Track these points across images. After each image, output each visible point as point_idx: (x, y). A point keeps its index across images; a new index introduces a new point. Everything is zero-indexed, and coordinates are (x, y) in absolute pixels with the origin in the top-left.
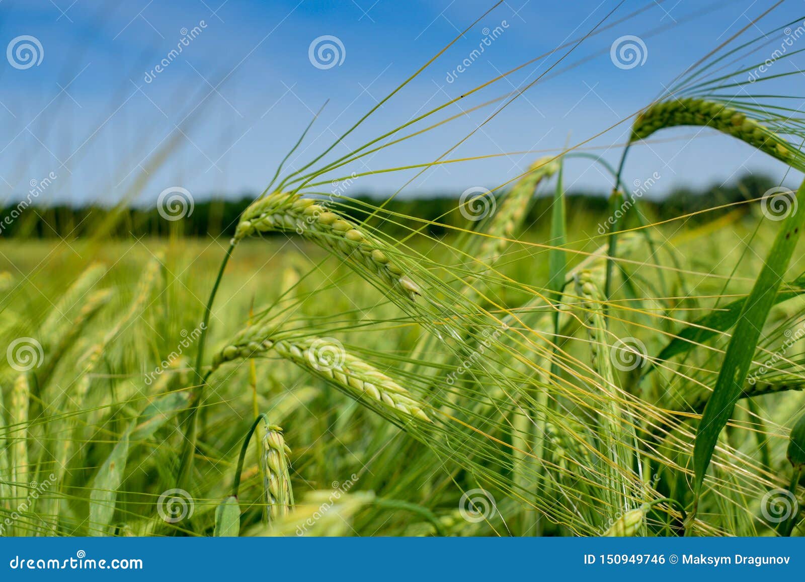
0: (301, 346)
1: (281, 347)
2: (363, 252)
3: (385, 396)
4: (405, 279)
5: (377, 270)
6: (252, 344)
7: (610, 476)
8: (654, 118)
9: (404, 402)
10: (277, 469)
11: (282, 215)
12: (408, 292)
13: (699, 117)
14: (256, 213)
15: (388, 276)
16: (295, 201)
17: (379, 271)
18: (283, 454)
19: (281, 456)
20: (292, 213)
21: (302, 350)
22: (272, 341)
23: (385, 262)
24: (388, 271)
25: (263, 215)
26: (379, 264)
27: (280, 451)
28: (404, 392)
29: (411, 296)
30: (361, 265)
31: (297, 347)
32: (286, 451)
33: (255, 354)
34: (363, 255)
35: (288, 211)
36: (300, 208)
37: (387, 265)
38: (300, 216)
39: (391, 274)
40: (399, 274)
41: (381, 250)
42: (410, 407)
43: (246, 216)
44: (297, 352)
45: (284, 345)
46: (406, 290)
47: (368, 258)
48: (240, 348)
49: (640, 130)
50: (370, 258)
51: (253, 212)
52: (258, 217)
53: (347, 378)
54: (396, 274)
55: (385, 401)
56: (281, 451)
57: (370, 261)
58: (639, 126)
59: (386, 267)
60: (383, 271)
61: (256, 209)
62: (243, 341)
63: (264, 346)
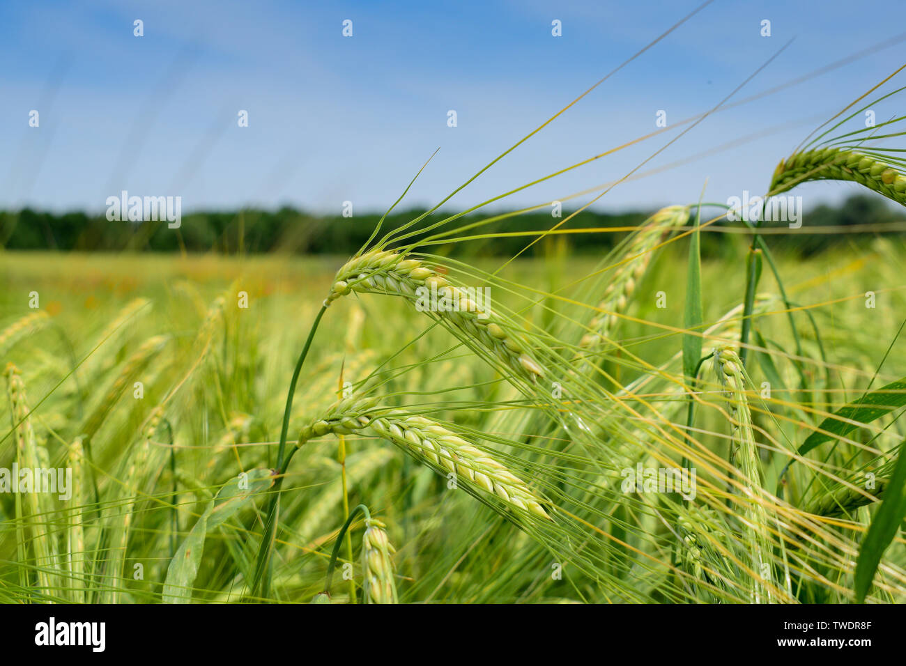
0: (401, 424)
1: (378, 424)
2: (477, 325)
3: (498, 487)
4: (525, 358)
5: (494, 347)
6: (346, 419)
7: (754, 592)
8: (797, 169)
9: (520, 496)
10: (380, 572)
11: (384, 277)
12: (528, 374)
13: (845, 171)
14: (353, 272)
15: (506, 354)
16: (400, 262)
17: (495, 348)
18: (386, 554)
19: (384, 555)
20: (395, 276)
21: (403, 429)
22: (369, 418)
23: (502, 338)
24: (506, 349)
25: (362, 276)
26: (496, 340)
27: (382, 550)
28: (520, 484)
29: (532, 377)
30: (476, 340)
31: (398, 425)
32: (390, 552)
33: (348, 430)
34: (477, 328)
35: (390, 273)
36: (404, 271)
37: (505, 341)
38: (404, 279)
39: (510, 352)
40: (519, 352)
41: (499, 324)
42: (526, 501)
43: (341, 275)
44: (397, 432)
45: (381, 421)
46: (527, 371)
47: (483, 332)
48: (333, 423)
49: (781, 182)
50: (486, 332)
51: (350, 271)
52: (355, 277)
53: (455, 465)
54: (516, 352)
55: (498, 493)
56: (384, 551)
57: (485, 336)
58: (780, 177)
59: (503, 343)
60: (499, 347)
61: (353, 268)
62: (334, 416)
63: (360, 423)
